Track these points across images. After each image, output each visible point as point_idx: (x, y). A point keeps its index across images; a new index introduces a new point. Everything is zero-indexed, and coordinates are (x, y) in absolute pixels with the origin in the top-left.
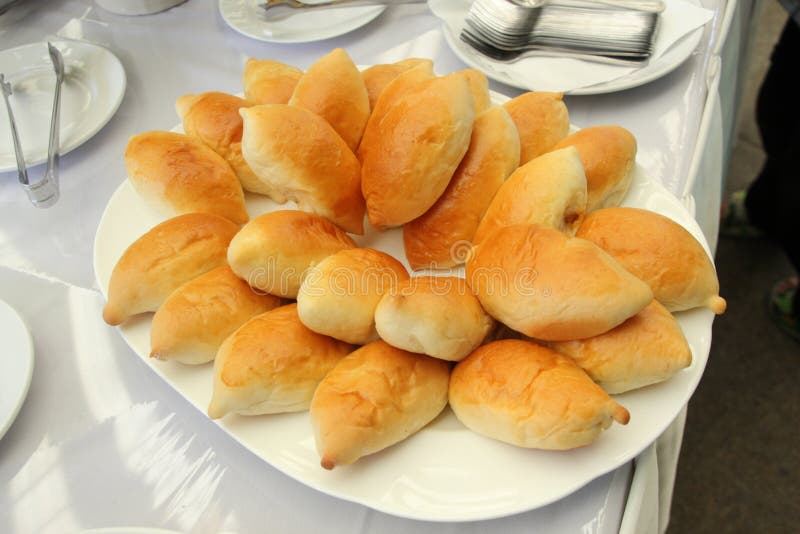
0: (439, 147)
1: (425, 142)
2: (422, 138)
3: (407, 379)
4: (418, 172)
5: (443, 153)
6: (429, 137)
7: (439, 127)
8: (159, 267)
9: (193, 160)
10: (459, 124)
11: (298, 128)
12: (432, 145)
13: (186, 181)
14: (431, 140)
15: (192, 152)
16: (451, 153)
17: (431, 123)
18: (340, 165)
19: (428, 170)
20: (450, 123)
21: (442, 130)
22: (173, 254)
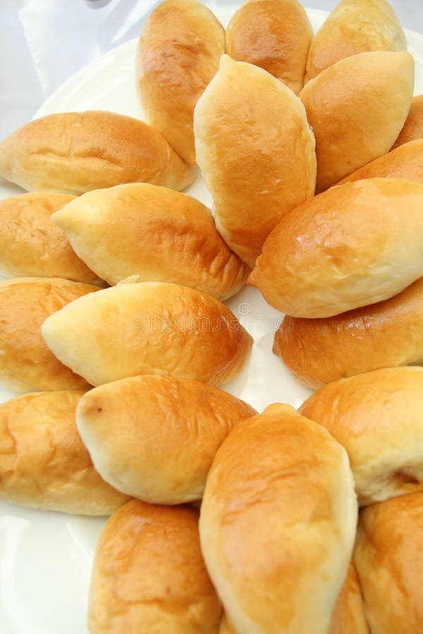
0: (339, 275)
1: (329, 257)
2: (328, 251)
3: (75, 470)
4: (301, 280)
5: (339, 285)
6: (337, 256)
7: (355, 257)
8: (42, 158)
9: (187, 67)
10: (384, 270)
11: (252, 123)
12: (334, 268)
13: (161, 85)
14: (336, 261)
15: (201, 56)
16: (351, 291)
17: (351, 243)
18: (266, 195)
19: (312, 287)
20: (373, 261)
21: (356, 260)
22: (65, 155)
